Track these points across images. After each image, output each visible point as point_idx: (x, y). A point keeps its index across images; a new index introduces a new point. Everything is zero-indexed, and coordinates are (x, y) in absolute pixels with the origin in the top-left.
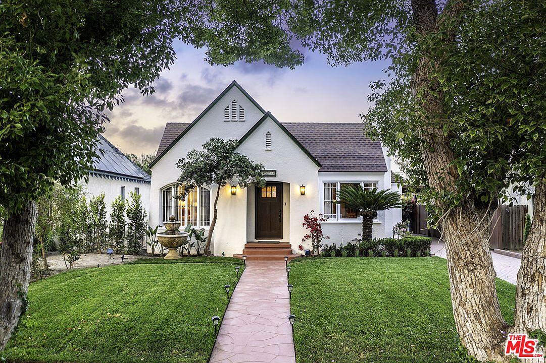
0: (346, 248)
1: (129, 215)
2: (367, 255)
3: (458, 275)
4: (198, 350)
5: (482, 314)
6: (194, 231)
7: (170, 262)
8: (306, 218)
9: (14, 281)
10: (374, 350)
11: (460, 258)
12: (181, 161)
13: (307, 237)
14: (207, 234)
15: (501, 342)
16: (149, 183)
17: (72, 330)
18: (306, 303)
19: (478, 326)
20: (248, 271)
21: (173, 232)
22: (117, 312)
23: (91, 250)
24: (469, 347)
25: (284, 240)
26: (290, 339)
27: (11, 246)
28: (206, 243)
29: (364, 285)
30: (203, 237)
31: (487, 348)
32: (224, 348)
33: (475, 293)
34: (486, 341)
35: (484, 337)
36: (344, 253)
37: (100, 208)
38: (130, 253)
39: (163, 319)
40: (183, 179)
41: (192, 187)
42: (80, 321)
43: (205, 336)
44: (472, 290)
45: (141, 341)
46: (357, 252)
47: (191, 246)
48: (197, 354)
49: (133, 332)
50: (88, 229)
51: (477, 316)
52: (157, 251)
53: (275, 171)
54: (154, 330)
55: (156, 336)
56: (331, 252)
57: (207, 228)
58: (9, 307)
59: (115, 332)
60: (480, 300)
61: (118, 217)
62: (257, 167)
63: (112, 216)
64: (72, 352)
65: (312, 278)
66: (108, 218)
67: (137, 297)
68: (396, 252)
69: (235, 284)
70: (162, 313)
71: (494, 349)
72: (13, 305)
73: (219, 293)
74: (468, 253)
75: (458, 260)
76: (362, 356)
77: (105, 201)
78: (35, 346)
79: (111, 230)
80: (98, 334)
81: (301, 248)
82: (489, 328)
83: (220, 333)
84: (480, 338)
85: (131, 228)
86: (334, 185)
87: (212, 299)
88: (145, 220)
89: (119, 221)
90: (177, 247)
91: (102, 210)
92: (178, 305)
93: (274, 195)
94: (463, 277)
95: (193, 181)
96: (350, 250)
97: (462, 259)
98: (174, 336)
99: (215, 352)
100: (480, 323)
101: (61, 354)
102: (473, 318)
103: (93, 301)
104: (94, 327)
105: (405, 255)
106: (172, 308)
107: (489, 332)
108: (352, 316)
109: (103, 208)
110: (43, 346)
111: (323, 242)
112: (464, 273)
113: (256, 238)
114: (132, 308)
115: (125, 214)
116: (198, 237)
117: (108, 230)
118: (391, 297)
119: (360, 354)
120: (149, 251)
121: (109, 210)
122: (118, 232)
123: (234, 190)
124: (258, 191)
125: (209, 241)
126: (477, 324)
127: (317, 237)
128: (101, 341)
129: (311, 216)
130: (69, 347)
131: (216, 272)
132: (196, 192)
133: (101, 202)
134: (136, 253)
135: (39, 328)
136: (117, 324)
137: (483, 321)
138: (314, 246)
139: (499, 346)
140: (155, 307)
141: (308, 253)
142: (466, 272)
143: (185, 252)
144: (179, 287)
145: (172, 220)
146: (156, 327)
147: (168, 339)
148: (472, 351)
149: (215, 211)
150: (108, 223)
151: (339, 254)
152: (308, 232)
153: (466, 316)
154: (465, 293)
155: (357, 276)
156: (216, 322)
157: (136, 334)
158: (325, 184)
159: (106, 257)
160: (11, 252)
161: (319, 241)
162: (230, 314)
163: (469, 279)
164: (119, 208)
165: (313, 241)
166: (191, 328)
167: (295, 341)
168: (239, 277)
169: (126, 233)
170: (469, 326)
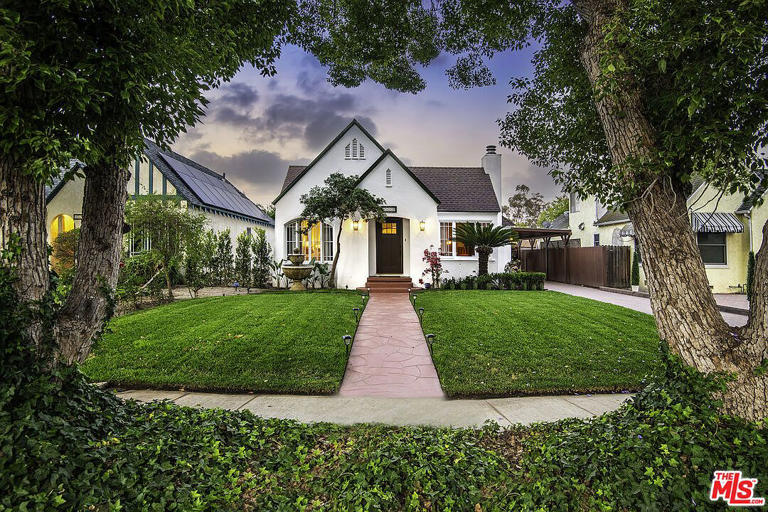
0: (465, 282)
1: (254, 250)
2: (485, 288)
3: (662, 267)
4: (328, 371)
5: (701, 313)
6: (318, 265)
7: (296, 292)
8: (426, 252)
9: (95, 273)
10: (525, 371)
11: (663, 246)
12: (304, 197)
13: (427, 271)
14: (330, 268)
15: (734, 347)
16: (274, 227)
17: (188, 351)
18: (440, 326)
19: (698, 328)
20: (372, 300)
21: (297, 264)
22: (239, 333)
23: (217, 284)
24: (685, 355)
25: (405, 274)
26: (428, 360)
27: (92, 229)
28: (329, 277)
29: (495, 311)
30: (327, 271)
31: (714, 355)
32: (358, 369)
33: (688, 288)
34: (712, 347)
35: (708, 341)
36: (463, 285)
37: (226, 242)
38: (255, 286)
39: (288, 340)
40: (305, 214)
41: (315, 222)
42: (198, 342)
43: (336, 356)
44: (684, 285)
45: (264, 362)
46: (476, 285)
47: (316, 279)
48: (328, 375)
49: (256, 352)
50: (213, 263)
51: (695, 316)
52: (282, 285)
53: (396, 207)
54: (281, 351)
55: (281, 356)
56: (451, 285)
57: (331, 262)
58: (89, 305)
59: (236, 352)
60: (697, 295)
61: (243, 251)
62: (379, 201)
63: (238, 250)
64: (185, 373)
65: (439, 305)
66: (234, 252)
67: (261, 320)
68: (513, 285)
69: (362, 310)
70: (288, 334)
71: (723, 356)
72: (95, 304)
73: (346, 317)
74: (674, 240)
75: (660, 249)
76: (513, 377)
77: (231, 236)
78: (145, 367)
79: (237, 264)
80: (215, 354)
81: (421, 281)
82: (713, 330)
83: (352, 353)
84: (701, 343)
85: (256, 262)
86: (451, 224)
87: (340, 321)
88: (270, 255)
89: (245, 256)
90: (301, 280)
91: (228, 245)
92: (305, 327)
93: (394, 232)
94: (669, 269)
95: (317, 216)
96: (469, 283)
97: (666, 248)
98: (301, 357)
99: (348, 373)
100: (701, 325)
101: (174, 375)
102: (689, 319)
103: (214, 324)
104: (213, 348)
105: (522, 289)
106: (299, 330)
107: (715, 335)
108: (492, 337)
109: (229, 242)
110: (154, 367)
111: (443, 276)
112: (671, 265)
113: (378, 272)
114: (256, 330)
115: (250, 249)
116: (322, 271)
117: (234, 265)
118: (526, 321)
119: (511, 375)
120: (275, 284)
121: (235, 245)
122: (243, 267)
123: (356, 225)
124: (379, 228)
125: (333, 274)
126: (697, 326)
127: (437, 271)
128: (218, 361)
129: (430, 251)
130: (184, 368)
131: (341, 300)
132: (319, 227)
133: (227, 237)
134: (261, 286)
135: (152, 348)
136: (239, 344)
137: (704, 322)
138: (433, 279)
139: (731, 352)
140: (281, 329)
141: (428, 286)
142: (674, 263)
143: (310, 285)
144: (305, 311)
145: (296, 252)
146: (281, 347)
147: (295, 360)
148: (690, 360)
149: (339, 244)
150: (234, 258)
151: (458, 286)
152: (428, 266)
153: (679, 317)
154: (675, 288)
155: (483, 303)
156: (348, 342)
157: (259, 355)
158: (442, 224)
159: (232, 289)
160: (91, 237)
161: (438, 275)
162: (360, 336)
163: (679, 270)
164: (244, 242)
165: (433, 275)
166: (320, 349)
167: (435, 362)
168: (365, 305)
169: (252, 267)
170: (684, 329)
